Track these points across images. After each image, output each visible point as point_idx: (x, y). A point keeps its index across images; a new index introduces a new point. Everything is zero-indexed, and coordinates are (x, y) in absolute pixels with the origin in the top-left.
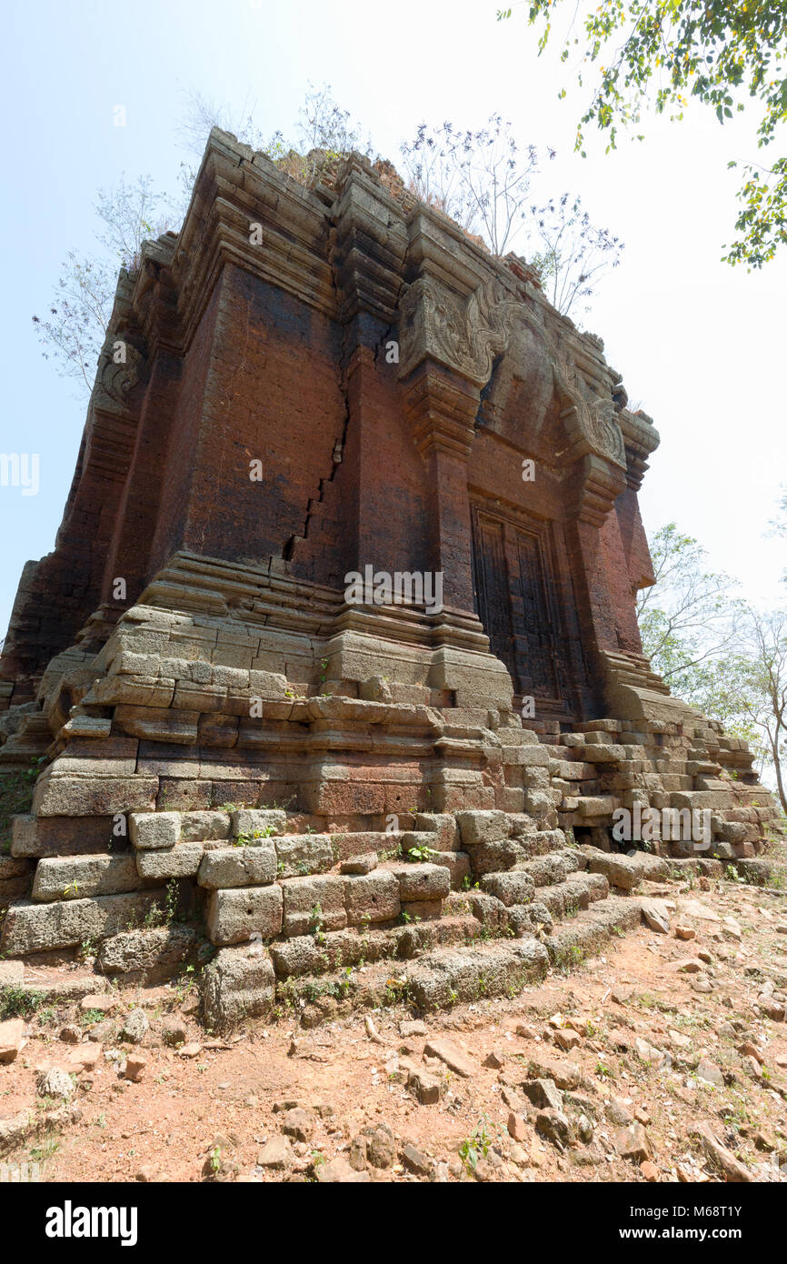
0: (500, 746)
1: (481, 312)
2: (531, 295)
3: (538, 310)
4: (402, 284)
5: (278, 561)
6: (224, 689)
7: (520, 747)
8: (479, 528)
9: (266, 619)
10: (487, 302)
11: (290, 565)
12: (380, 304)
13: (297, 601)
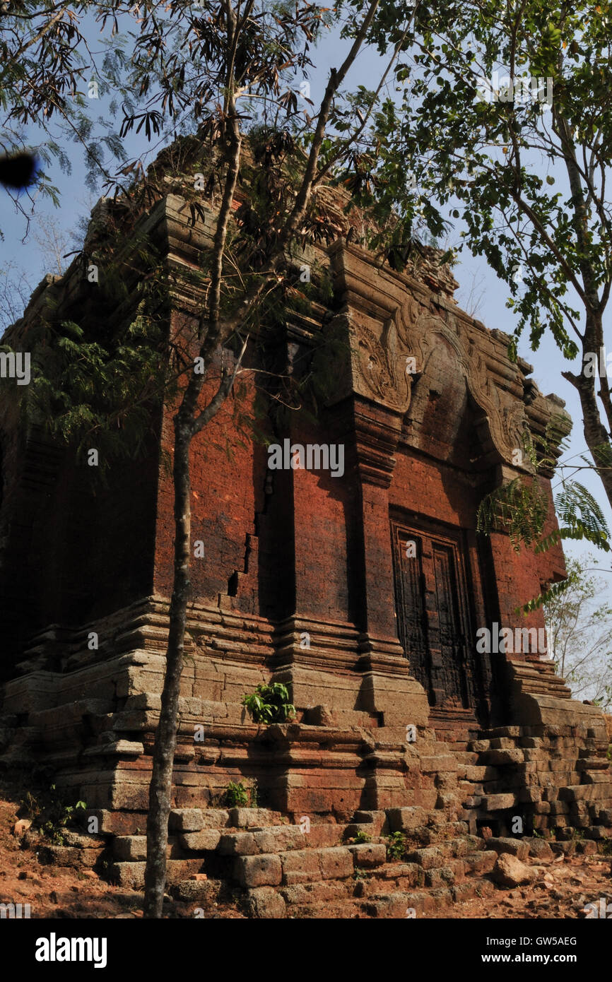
0: (418, 757)
1: (399, 335)
2: (443, 305)
3: (452, 319)
4: (326, 312)
5: (225, 598)
6: (211, 719)
7: (435, 757)
8: (398, 547)
9: (224, 653)
10: (404, 324)
11: (236, 600)
12: (306, 332)
13: (245, 635)
